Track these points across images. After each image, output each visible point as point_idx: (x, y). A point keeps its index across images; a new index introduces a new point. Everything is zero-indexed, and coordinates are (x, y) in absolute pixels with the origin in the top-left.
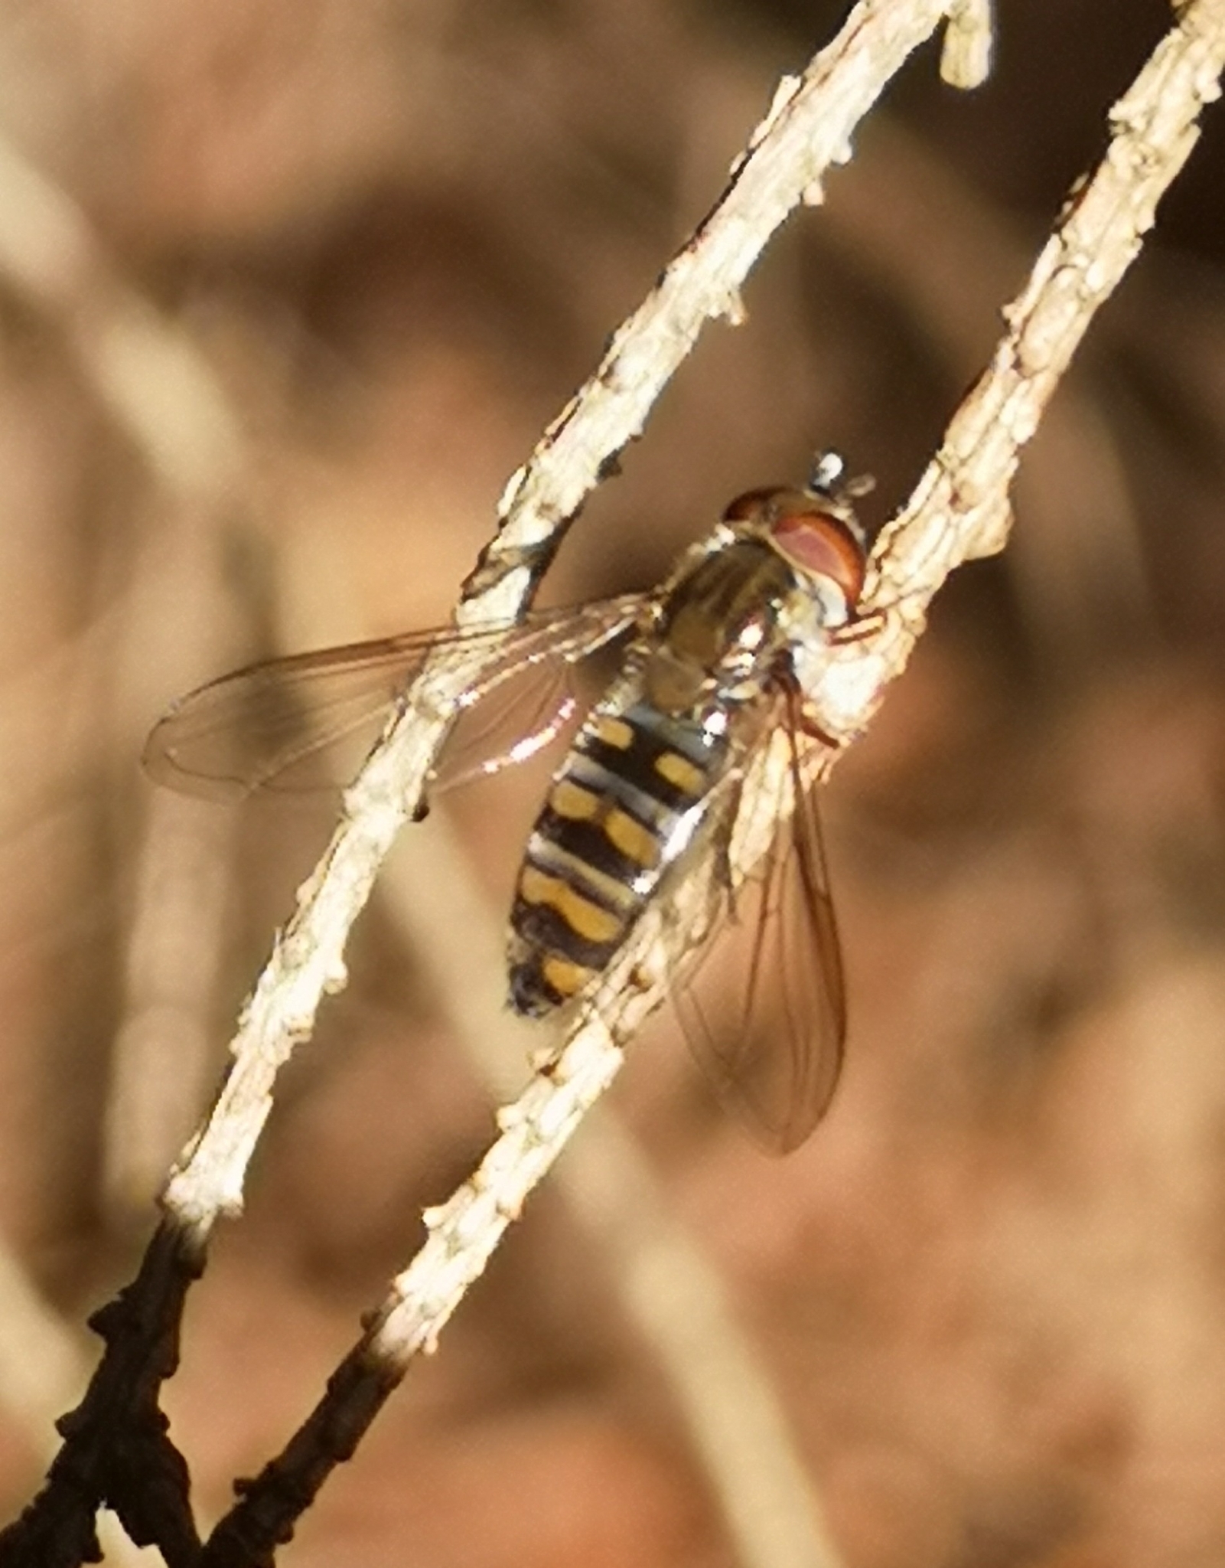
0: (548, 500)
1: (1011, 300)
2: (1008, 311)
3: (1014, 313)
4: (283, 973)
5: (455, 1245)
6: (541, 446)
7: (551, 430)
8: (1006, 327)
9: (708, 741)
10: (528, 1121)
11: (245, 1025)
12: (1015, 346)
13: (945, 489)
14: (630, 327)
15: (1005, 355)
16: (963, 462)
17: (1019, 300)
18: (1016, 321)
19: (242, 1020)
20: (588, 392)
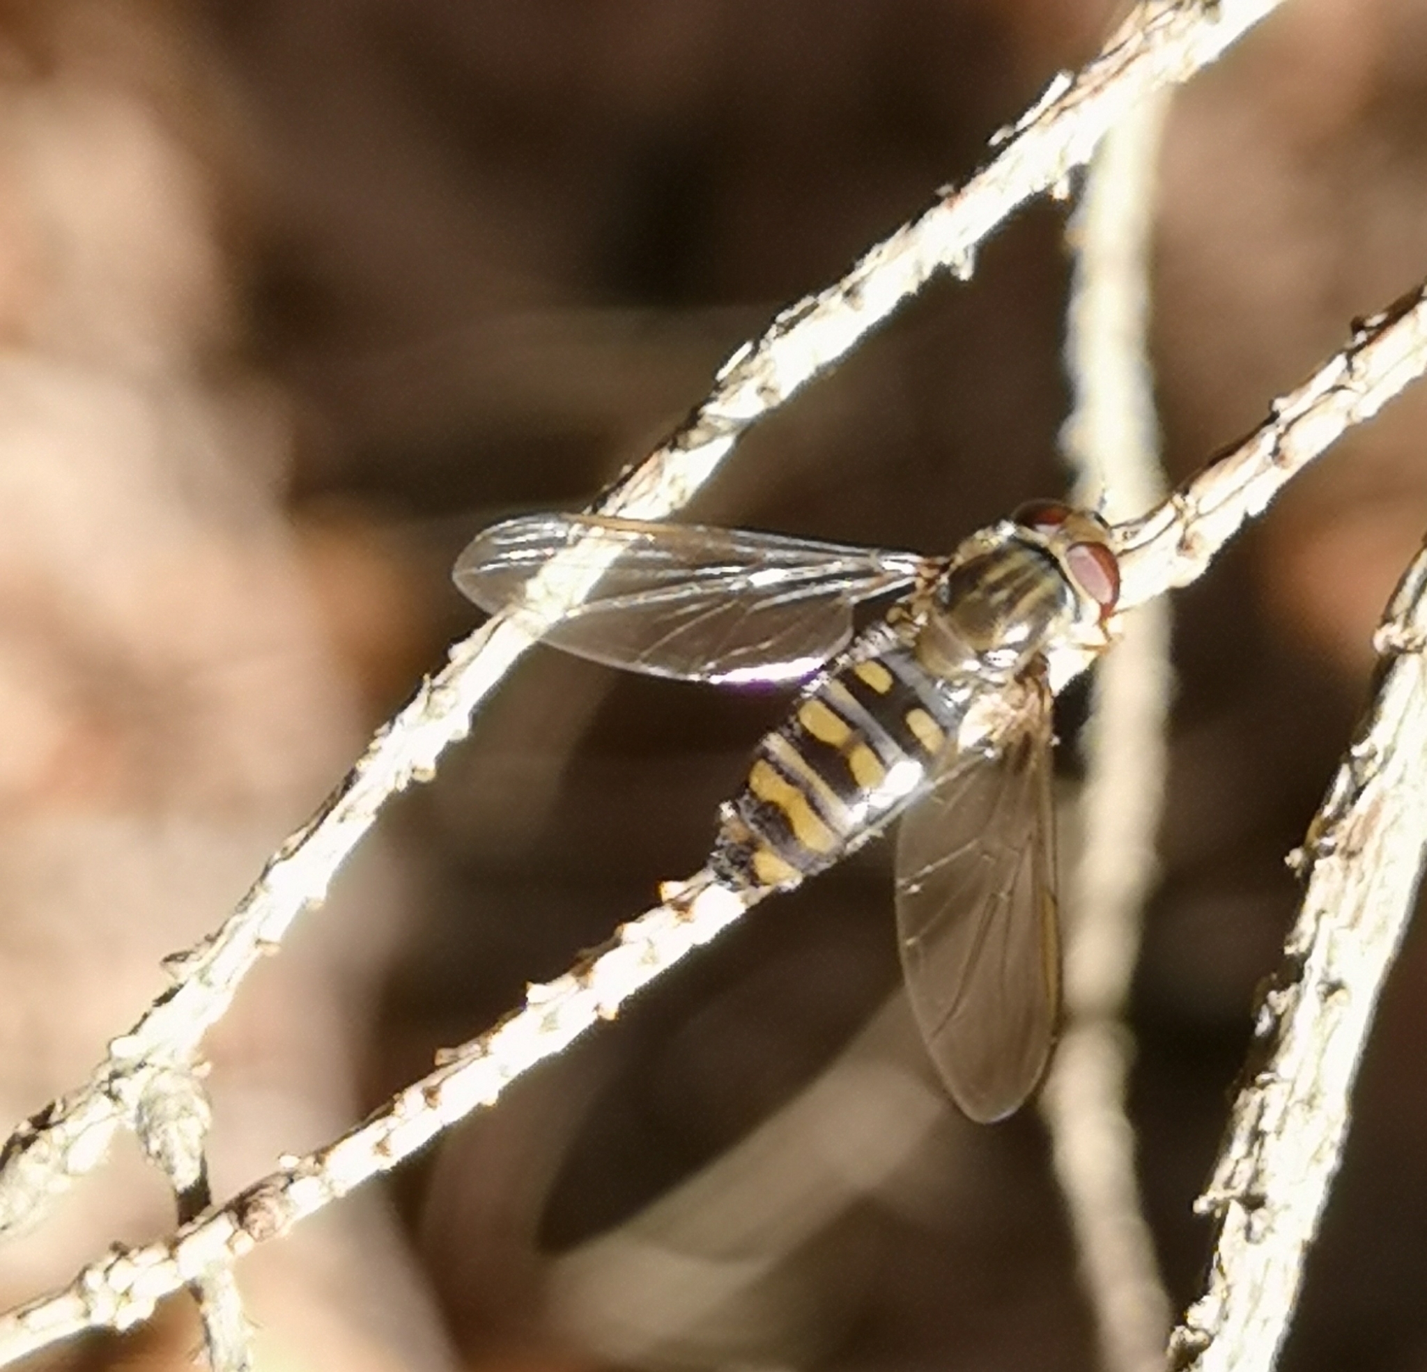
0: (771, 384)
1: (1285, 394)
2: (1280, 404)
3: (1286, 407)
4: (424, 718)
5: (549, 1023)
6: (773, 331)
7: (782, 317)
8: (1273, 418)
9: (950, 705)
10: (650, 942)
11: (376, 751)
12: (1280, 437)
13: (1177, 531)
14: (879, 254)
15: (1267, 440)
16: (1199, 516)
17: (1293, 397)
18: (1285, 416)
19: (373, 746)
20: (826, 300)
